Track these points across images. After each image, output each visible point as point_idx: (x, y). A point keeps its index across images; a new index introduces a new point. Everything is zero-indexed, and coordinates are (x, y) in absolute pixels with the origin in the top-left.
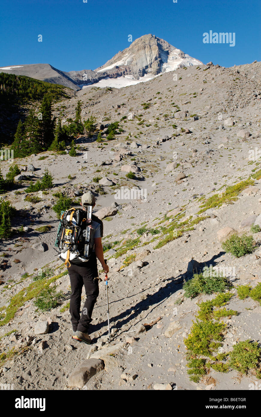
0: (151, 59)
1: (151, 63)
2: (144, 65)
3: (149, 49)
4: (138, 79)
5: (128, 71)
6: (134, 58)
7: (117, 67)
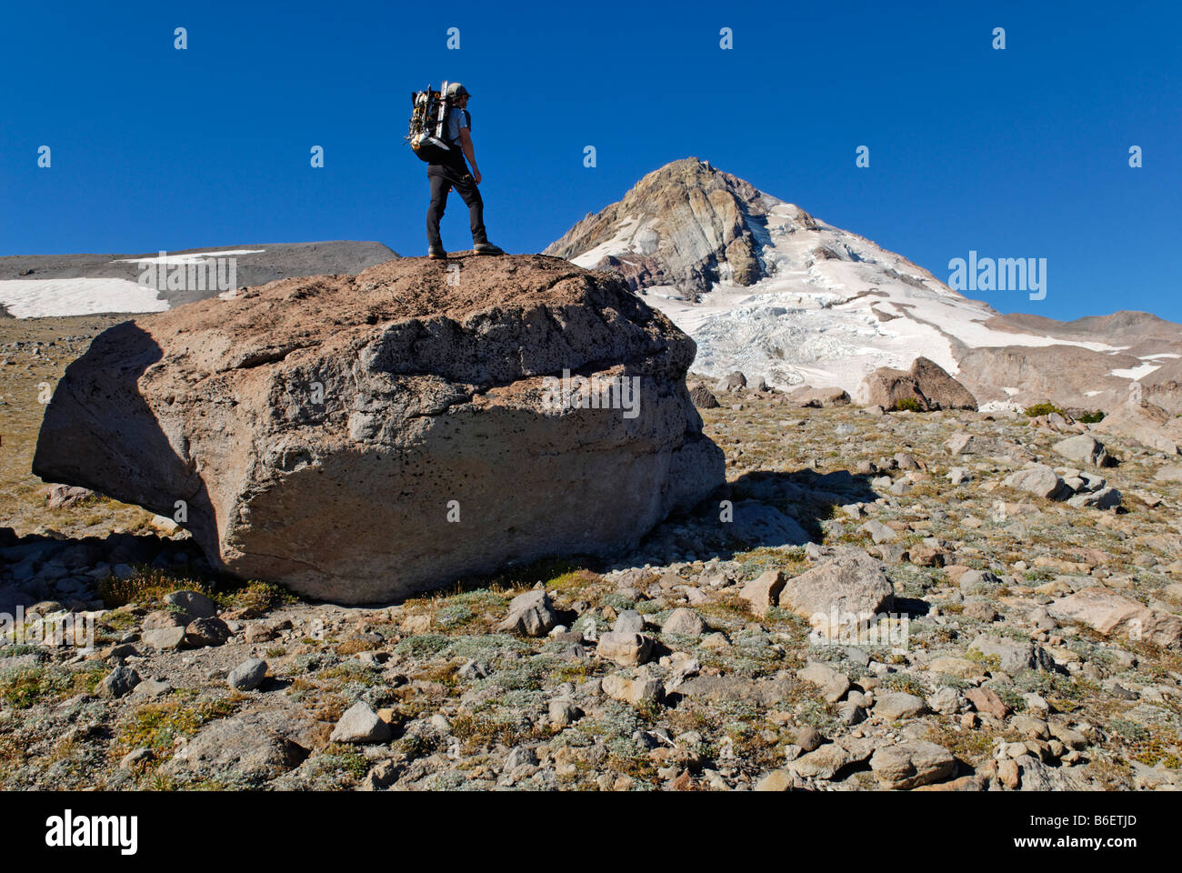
0: (718, 234)
1: (723, 245)
2: (703, 253)
3: (702, 201)
4: (697, 302)
5: (653, 272)
6: (659, 230)
7: (614, 261)
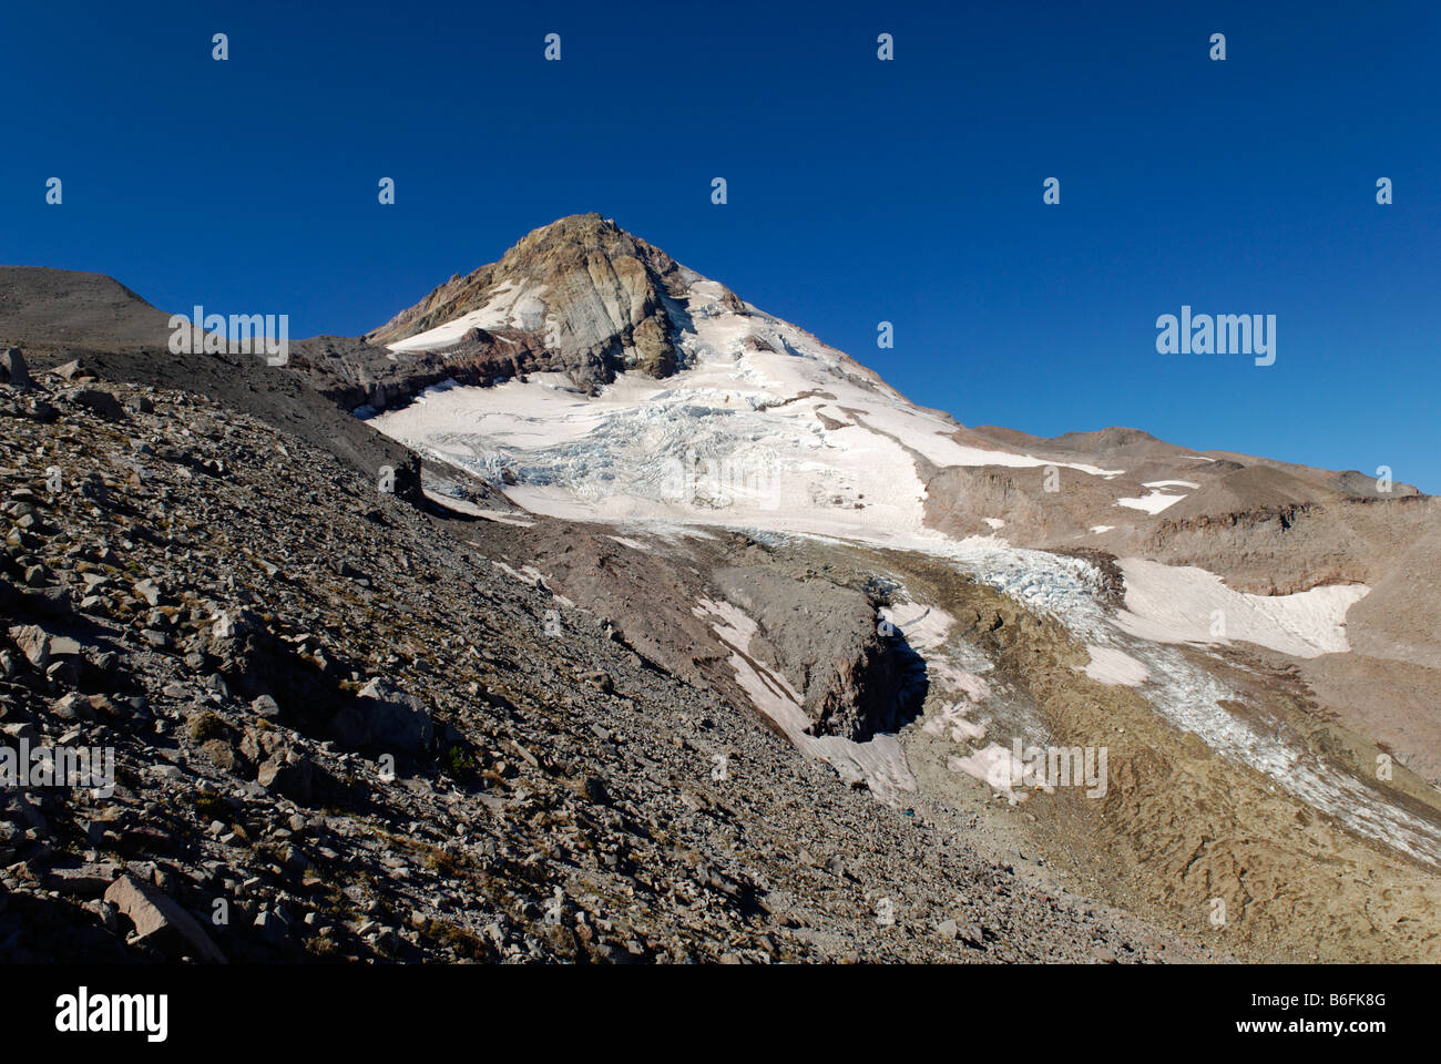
0: (624, 310)
1: (630, 325)
2: (604, 334)
3: (604, 268)
4: (594, 395)
5: (537, 353)
6: (547, 300)
7: (483, 336)
